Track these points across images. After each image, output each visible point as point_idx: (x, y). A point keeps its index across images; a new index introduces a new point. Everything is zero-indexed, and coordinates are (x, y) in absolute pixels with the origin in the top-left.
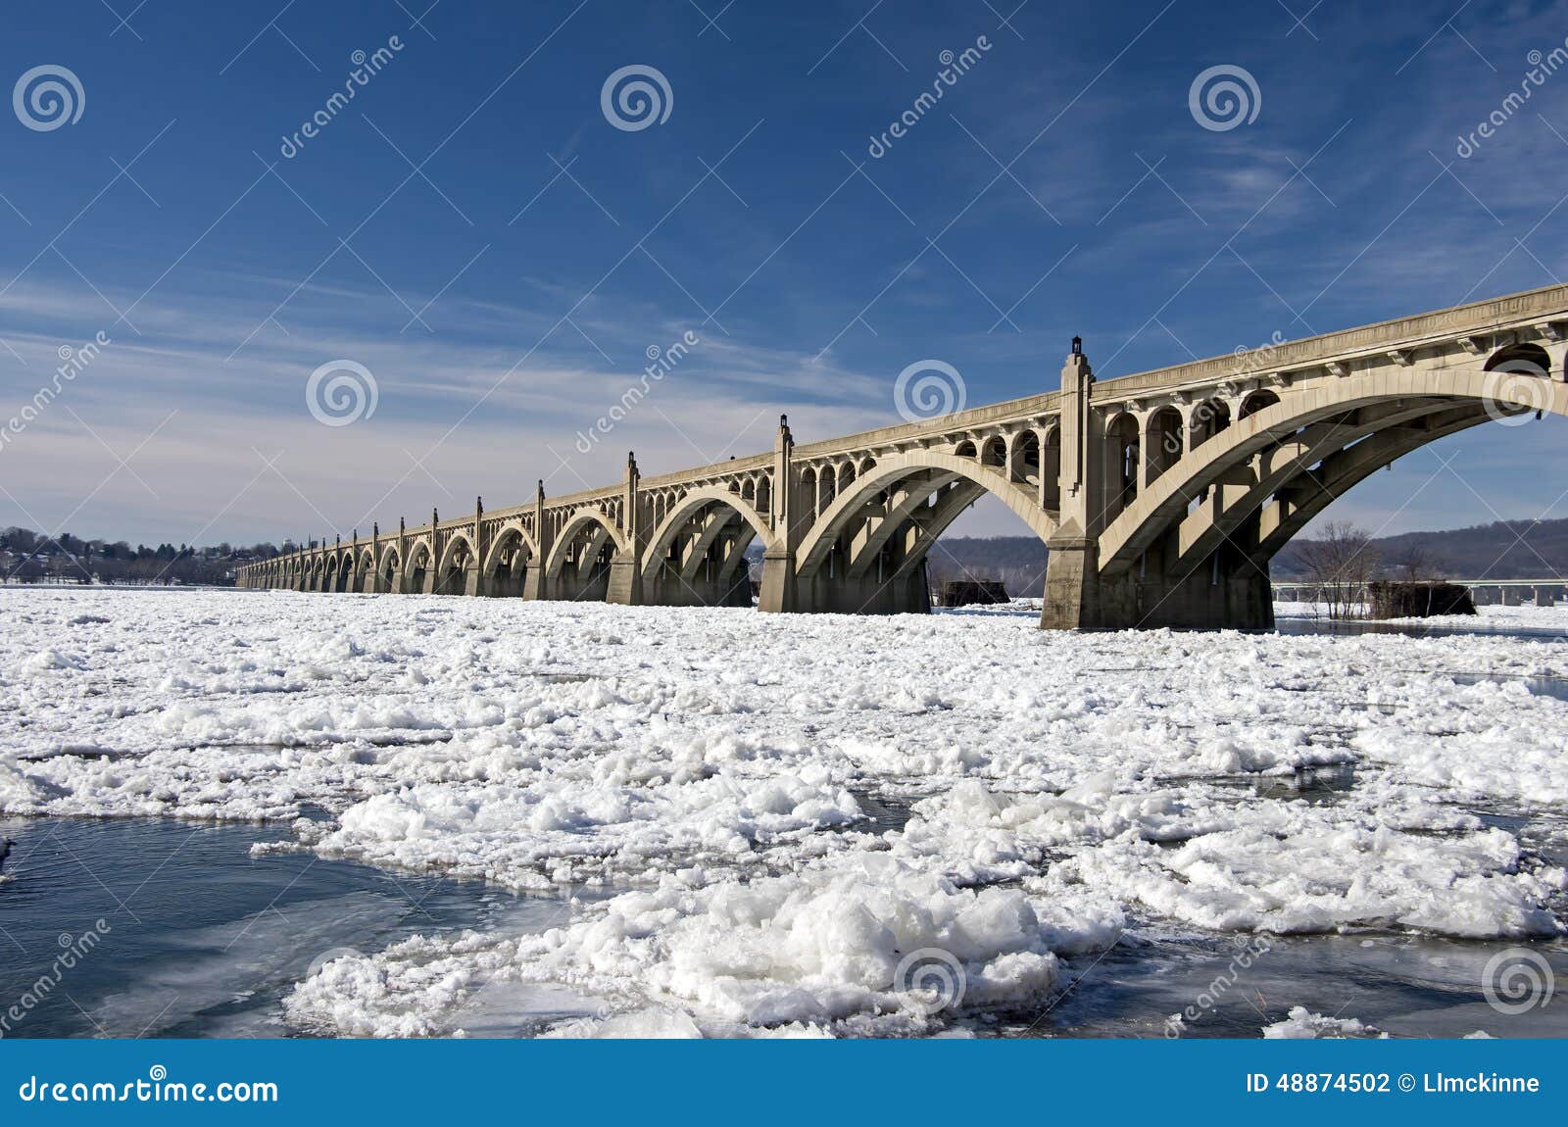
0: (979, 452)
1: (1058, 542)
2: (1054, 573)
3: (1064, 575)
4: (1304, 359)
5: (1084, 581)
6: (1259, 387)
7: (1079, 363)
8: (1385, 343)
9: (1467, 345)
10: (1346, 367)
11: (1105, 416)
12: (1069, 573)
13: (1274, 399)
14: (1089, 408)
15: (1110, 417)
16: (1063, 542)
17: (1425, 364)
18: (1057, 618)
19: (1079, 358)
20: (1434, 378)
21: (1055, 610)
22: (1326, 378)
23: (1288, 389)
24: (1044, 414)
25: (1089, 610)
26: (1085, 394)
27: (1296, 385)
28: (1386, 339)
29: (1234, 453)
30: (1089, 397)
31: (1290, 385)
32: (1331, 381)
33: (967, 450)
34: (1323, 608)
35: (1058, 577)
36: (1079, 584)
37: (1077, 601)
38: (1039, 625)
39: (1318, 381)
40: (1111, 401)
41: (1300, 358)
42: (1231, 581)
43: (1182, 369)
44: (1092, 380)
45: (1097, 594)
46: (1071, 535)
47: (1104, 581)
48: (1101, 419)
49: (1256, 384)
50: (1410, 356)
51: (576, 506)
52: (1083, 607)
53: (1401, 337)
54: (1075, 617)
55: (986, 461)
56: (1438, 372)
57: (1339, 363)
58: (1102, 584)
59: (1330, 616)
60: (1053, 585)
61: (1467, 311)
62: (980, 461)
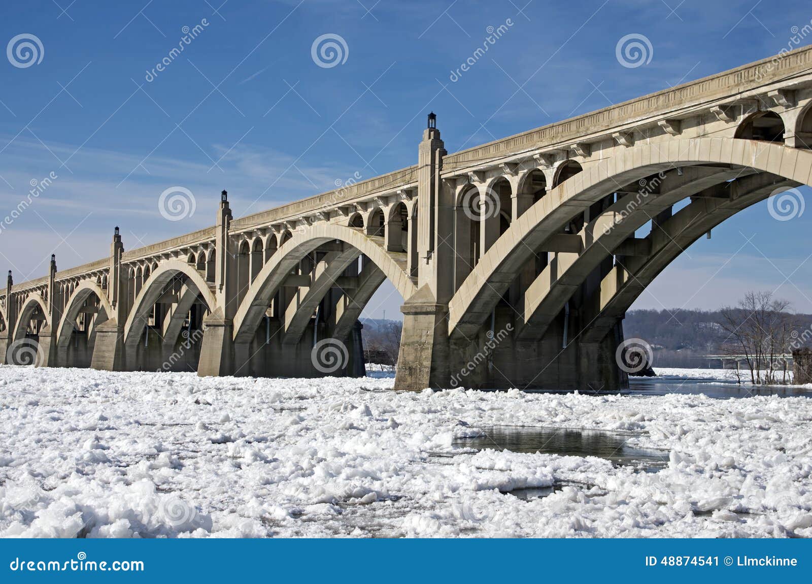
0: (365, 224)
1: (411, 307)
2: (407, 337)
3: (416, 339)
4: (596, 130)
5: (434, 345)
6: (568, 157)
7: (432, 137)
8: (655, 113)
9: (718, 113)
10: (631, 137)
11: (455, 188)
12: (421, 337)
13: (577, 169)
14: (440, 180)
15: (459, 188)
16: (416, 307)
17: (690, 132)
18: (409, 379)
19: (432, 133)
20: (695, 146)
21: (407, 372)
22: (616, 147)
23: (588, 159)
24: (408, 186)
25: (440, 370)
26: (437, 166)
27: (595, 154)
28: (657, 109)
29: (550, 221)
30: (440, 170)
31: (590, 155)
32: (620, 151)
33: (357, 222)
34: (746, 374)
35: (411, 340)
36: (430, 347)
37: (427, 363)
38: (392, 386)
39: (610, 151)
40: (457, 173)
41: (593, 129)
42: (581, 344)
43: (508, 141)
44: (444, 153)
45: (447, 357)
46: (424, 300)
47: (455, 344)
48: (452, 191)
49: (565, 155)
50: (678, 124)
51: (79, 278)
52: (433, 369)
53: (668, 107)
54: (426, 379)
55: (371, 231)
56: (698, 140)
57: (623, 133)
58: (452, 347)
59: (753, 381)
60: (406, 348)
61: (717, 80)
62: (365, 232)
